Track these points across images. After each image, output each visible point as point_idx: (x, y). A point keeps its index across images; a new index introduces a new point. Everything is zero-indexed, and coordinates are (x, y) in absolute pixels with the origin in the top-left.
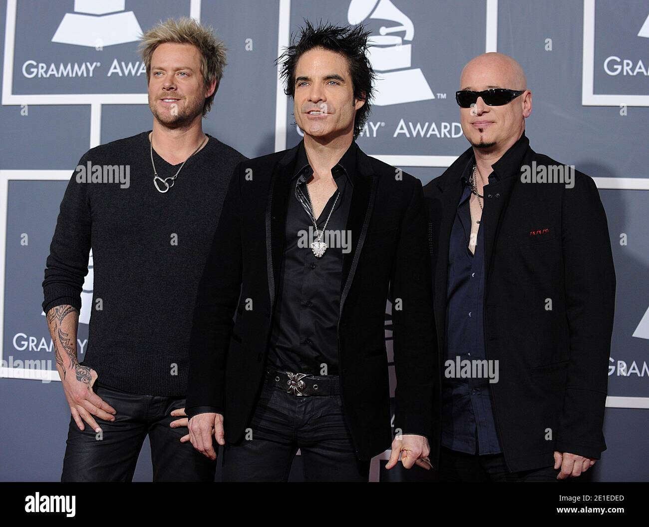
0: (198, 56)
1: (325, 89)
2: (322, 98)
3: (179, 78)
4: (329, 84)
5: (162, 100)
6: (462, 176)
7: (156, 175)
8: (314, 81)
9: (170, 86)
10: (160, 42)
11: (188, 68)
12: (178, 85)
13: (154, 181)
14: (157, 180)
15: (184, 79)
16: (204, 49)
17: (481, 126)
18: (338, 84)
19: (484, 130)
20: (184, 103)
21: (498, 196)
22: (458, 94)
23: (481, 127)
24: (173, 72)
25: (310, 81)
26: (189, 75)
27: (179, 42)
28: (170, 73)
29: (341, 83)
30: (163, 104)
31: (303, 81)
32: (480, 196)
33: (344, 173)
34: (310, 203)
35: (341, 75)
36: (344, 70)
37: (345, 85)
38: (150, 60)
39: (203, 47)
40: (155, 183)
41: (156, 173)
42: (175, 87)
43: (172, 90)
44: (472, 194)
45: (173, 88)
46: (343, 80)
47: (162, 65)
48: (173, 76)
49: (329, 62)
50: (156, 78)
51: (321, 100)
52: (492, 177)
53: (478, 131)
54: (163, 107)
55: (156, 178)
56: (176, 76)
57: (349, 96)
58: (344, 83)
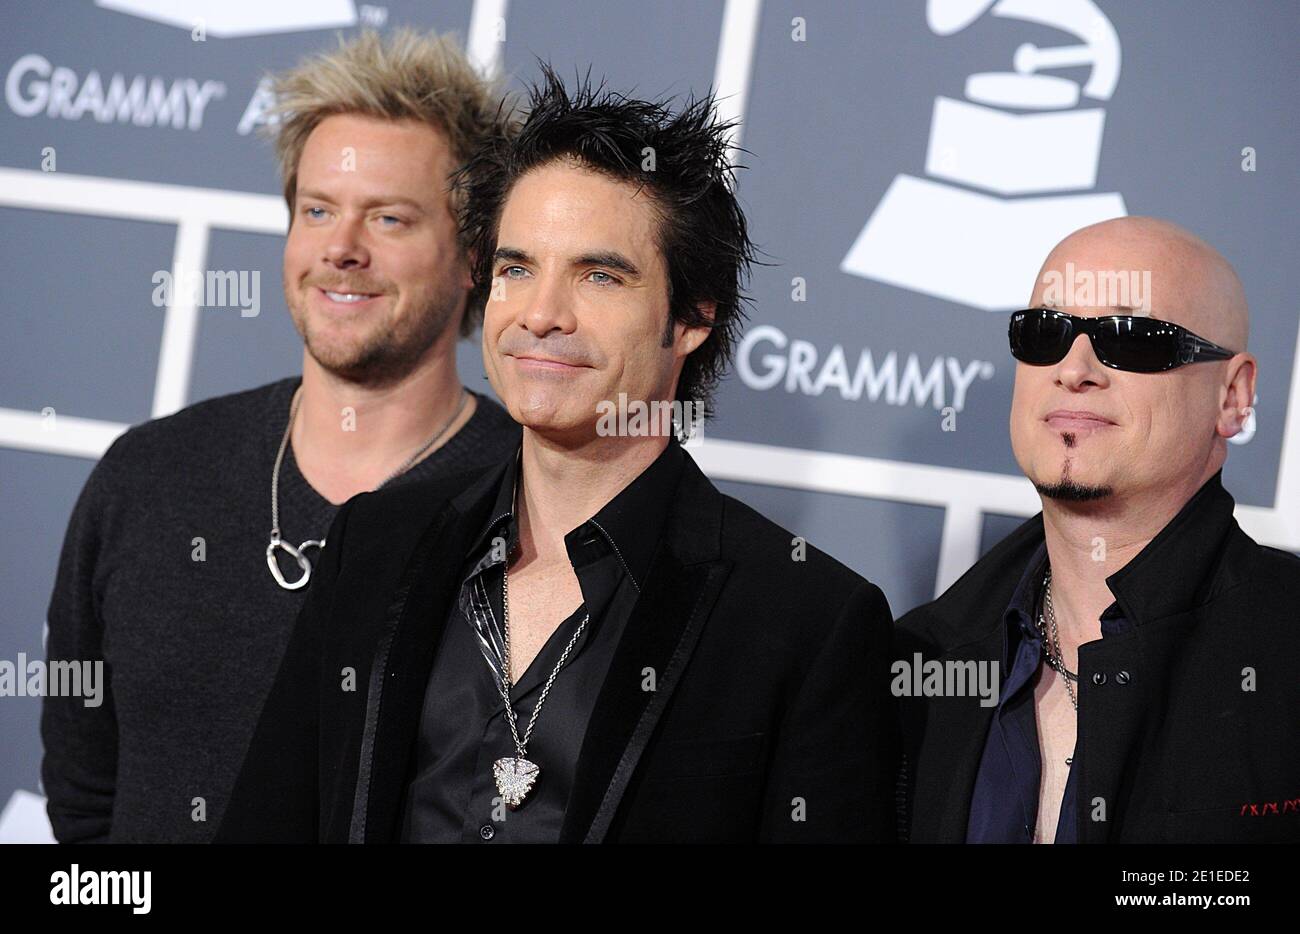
0: (445, 162)
1: (575, 293)
2: (560, 323)
3: (377, 229)
4: (591, 278)
5: (324, 292)
6: (1009, 608)
7: (275, 535)
8: (542, 265)
9: (345, 254)
10: (328, 111)
11: (406, 202)
12: (375, 251)
13: (269, 553)
14: (278, 551)
15: (394, 234)
16: (463, 139)
17: (1070, 428)
18: (618, 281)
19: (1079, 442)
20: (393, 304)
21: (1125, 679)
22: (1018, 319)
23: (1070, 431)
24: (359, 211)
25: (532, 263)
26: (408, 223)
27: (380, 116)
28: (348, 214)
29: (627, 278)
30: (327, 306)
31: (512, 263)
32: (1069, 675)
33: (610, 551)
34: (503, 633)
35: (626, 253)
36: (642, 238)
37: (639, 284)
38: (296, 163)
39: (458, 135)
40: (271, 562)
41: (275, 530)
42: (359, 257)
43: (351, 267)
44: (1046, 667)
45: (354, 262)
46: (633, 271)
47: (327, 186)
48: (359, 224)
49: (594, 212)
50: (309, 225)
51: (558, 329)
52: (1113, 618)
53: (1060, 442)
54: (322, 314)
55: (275, 543)
56: (369, 223)
57: (654, 319)
58: (639, 279)
